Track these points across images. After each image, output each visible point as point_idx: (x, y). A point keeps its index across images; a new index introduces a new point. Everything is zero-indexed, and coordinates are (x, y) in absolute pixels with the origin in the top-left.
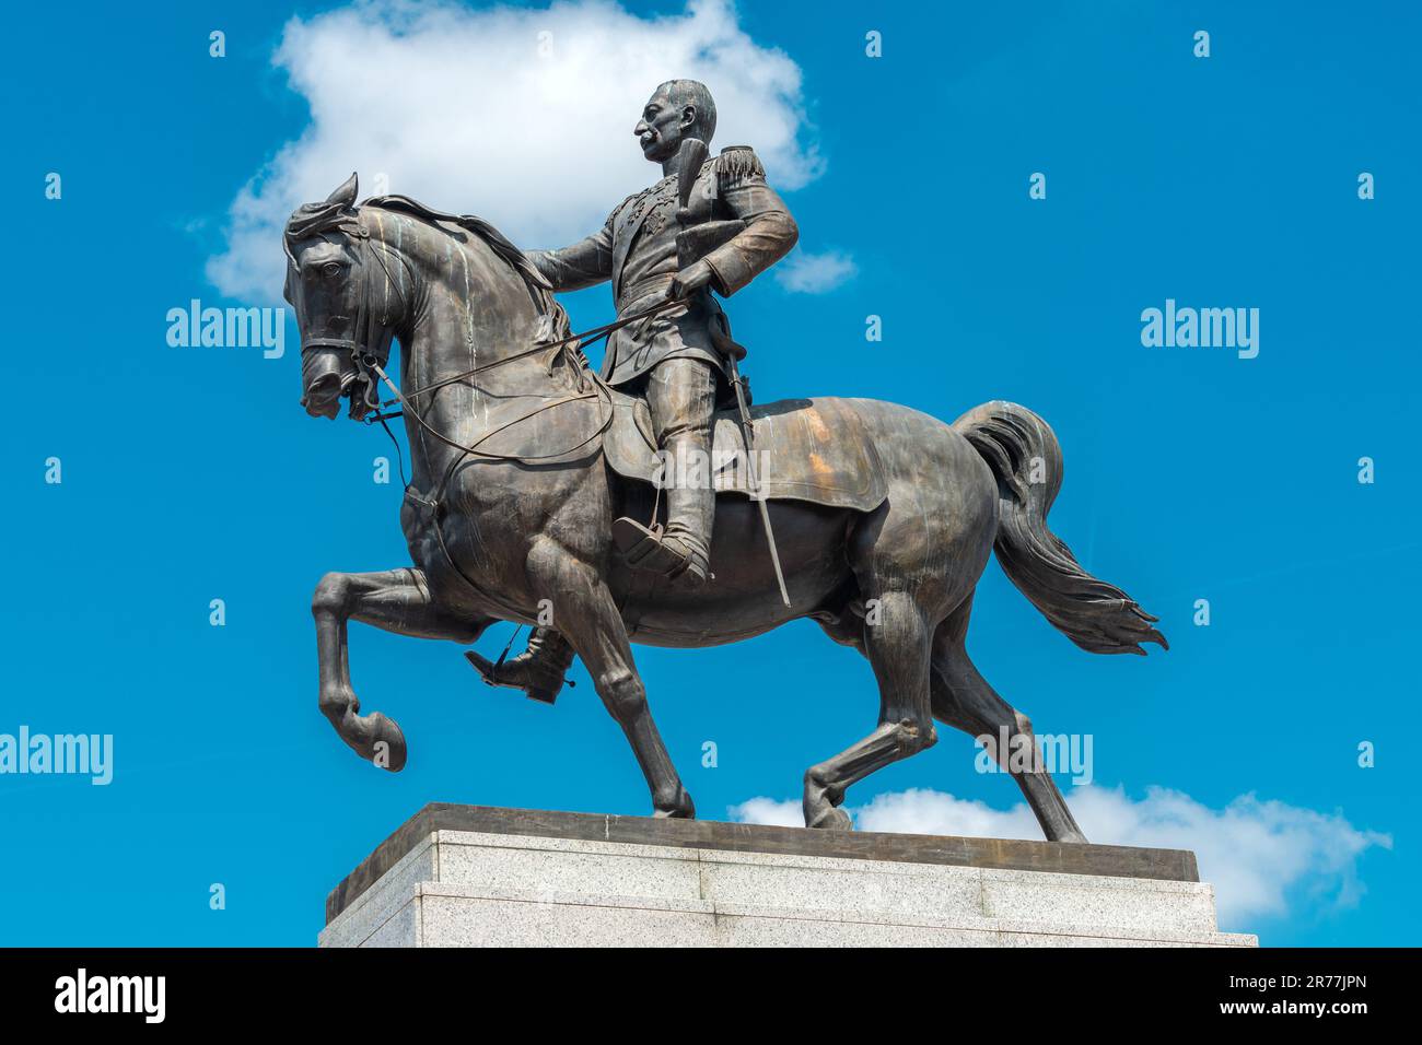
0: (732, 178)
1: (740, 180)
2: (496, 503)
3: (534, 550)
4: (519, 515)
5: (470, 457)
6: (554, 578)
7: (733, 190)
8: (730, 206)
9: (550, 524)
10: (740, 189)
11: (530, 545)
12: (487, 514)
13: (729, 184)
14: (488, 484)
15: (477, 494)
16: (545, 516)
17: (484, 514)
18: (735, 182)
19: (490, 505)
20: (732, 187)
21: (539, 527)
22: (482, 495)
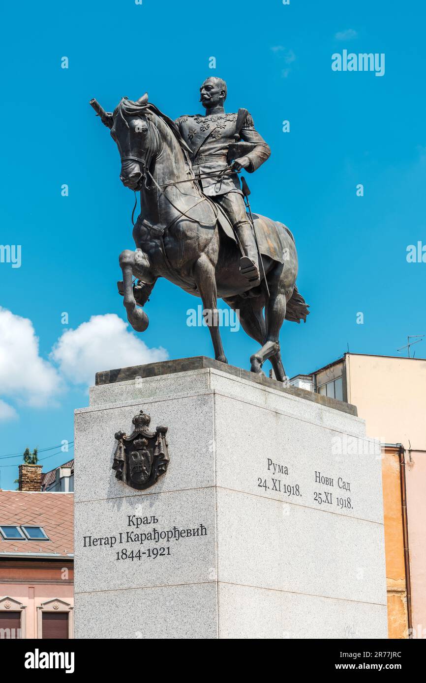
0: (246, 125)
1: (249, 127)
2: (193, 238)
3: (200, 258)
4: (199, 244)
5: (183, 217)
6: (206, 271)
7: (246, 130)
8: (245, 136)
9: (206, 250)
10: (249, 130)
11: (200, 256)
12: (189, 241)
13: (245, 127)
14: (191, 230)
15: (186, 233)
16: (205, 247)
17: (188, 241)
18: (247, 127)
19: (190, 238)
20: (246, 128)
21: (203, 251)
22: (189, 234)
